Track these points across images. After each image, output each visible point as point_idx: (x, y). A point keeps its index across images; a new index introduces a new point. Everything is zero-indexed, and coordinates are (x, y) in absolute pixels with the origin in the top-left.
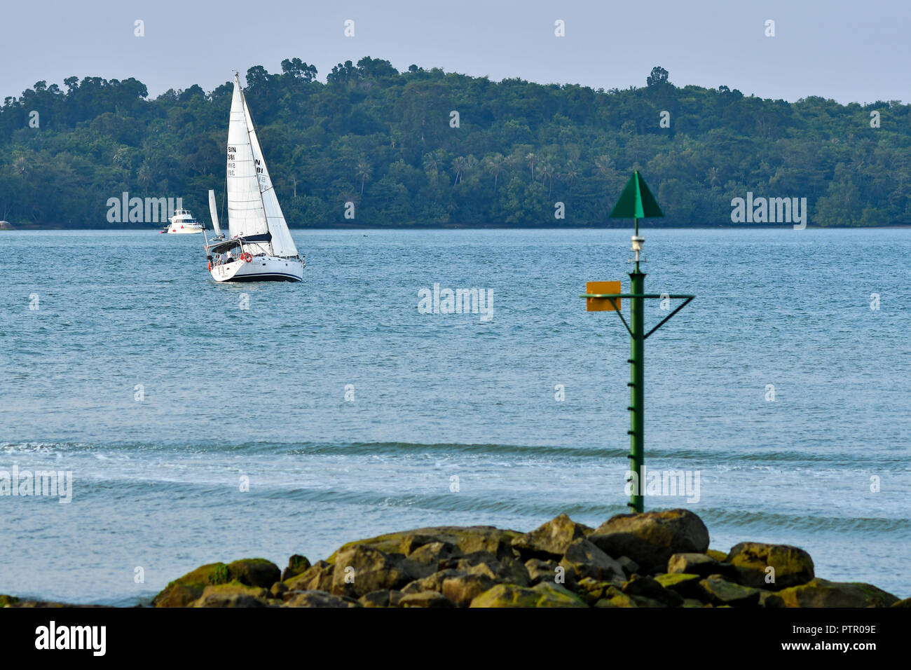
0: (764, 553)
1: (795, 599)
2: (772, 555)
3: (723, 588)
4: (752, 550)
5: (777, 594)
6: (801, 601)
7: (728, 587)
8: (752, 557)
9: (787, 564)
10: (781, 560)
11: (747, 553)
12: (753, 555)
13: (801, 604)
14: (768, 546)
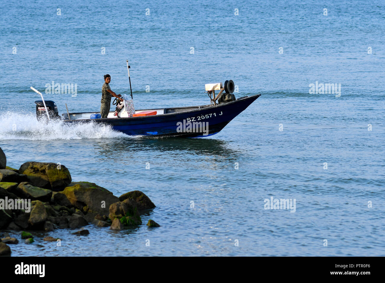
0: (43, 168)
1: (74, 196)
2: (48, 169)
3: (33, 190)
4: (35, 166)
5: (61, 192)
6: (77, 196)
7: (35, 189)
8: (36, 170)
9: (58, 174)
10: (54, 172)
11: (32, 168)
12: (36, 169)
13: (78, 198)
14: (45, 164)
